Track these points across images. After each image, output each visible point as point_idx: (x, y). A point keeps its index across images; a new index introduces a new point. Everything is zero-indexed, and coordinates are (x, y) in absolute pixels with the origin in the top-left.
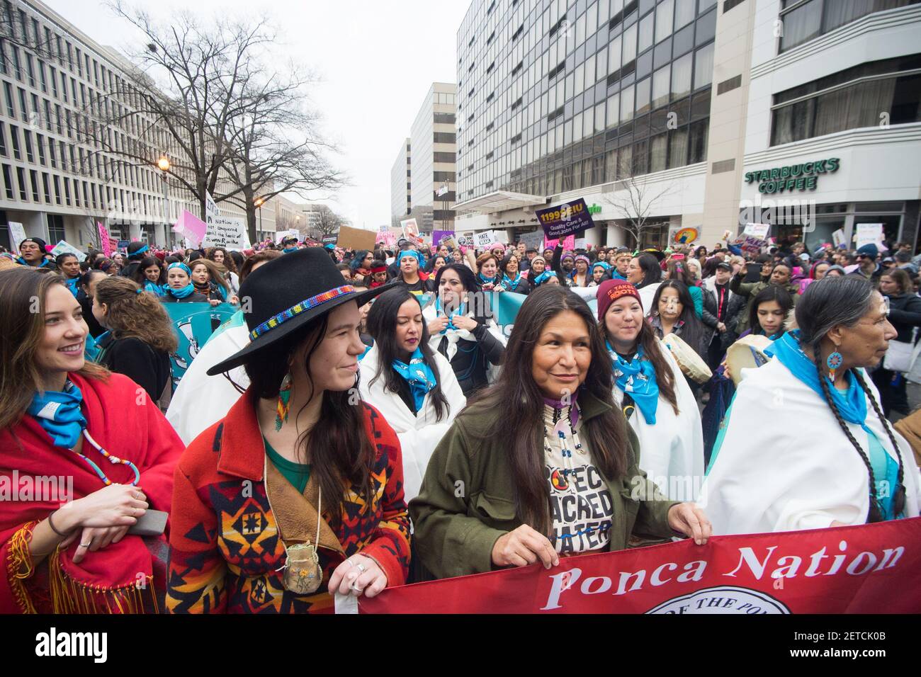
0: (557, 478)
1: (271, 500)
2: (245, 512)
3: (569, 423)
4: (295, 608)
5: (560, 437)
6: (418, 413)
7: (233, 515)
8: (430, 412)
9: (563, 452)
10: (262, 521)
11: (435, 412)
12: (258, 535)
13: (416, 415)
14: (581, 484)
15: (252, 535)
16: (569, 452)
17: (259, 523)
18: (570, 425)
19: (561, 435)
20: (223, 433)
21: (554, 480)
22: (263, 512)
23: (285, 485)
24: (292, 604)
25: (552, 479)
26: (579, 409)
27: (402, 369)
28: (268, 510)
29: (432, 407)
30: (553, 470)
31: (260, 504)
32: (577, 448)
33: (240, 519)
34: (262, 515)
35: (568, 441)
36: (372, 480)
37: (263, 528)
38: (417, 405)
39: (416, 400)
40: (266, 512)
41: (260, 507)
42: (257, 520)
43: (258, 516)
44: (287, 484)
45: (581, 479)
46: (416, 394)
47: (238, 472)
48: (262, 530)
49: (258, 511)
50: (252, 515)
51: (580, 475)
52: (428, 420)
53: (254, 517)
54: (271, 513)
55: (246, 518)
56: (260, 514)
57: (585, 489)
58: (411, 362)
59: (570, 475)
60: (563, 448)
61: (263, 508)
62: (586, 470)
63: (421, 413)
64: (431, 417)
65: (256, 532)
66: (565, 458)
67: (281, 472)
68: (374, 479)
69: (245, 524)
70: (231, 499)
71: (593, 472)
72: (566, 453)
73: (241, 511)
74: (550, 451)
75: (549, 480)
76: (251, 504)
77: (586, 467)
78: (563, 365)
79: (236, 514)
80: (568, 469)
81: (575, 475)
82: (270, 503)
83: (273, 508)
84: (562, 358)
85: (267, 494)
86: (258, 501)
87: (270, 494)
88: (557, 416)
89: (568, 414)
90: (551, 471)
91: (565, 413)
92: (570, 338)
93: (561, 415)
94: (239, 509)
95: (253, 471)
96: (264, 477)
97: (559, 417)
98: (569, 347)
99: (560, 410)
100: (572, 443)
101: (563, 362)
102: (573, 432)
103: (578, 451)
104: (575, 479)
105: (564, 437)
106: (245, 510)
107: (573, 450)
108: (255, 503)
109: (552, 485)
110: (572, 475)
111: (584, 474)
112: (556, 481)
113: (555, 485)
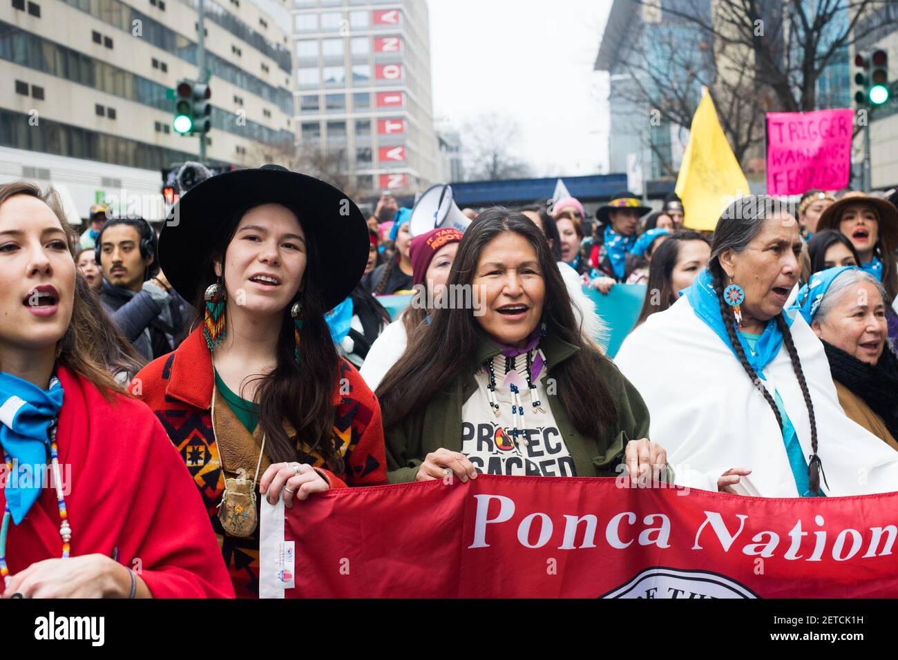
0: (501, 437)
1: (217, 430)
2: (190, 444)
3: (528, 376)
4: (235, 559)
5: (512, 391)
7: (177, 443)
9: (514, 408)
10: (205, 454)
12: (201, 467)
14: (535, 449)
15: (195, 467)
16: (521, 409)
17: (202, 456)
18: (527, 379)
20: (174, 360)
21: (497, 438)
22: (208, 445)
23: (232, 417)
24: (233, 554)
25: (495, 437)
26: (544, 359)
28: (212, 442)
30: (497, 427)
31: (205, 436)
32: (535, 405)
33: (185, 450)
34: (206, 449)
35: (521, 397)
37: (206, 461)
40: (210, 445)
41: (204, 440)
42: (201, 453)
43: (202, 449)
45: (537, 443)
47: (185, 397)
48: (205, 463)
49: (203, 444)
50: (196, 447)
51: (534, 437)
53: (198, 449)
54: (215, 444)
55: (190, 449)
56: (204, 446)
57: (541, 454)
59: (520, 436)
60: (514, 404)
61: (207, 439)
62: (541, 433)
65: (199, 465)
66: (515, 415)
67: (229, 405)
68: (336, 435)
69: (189, 456)
70: (177, 428)
71: (551, 435)
72: (517, 410)
73: (186, 442)
74: (497, 408)
75: (492, 438)
76: (196, 436)
77: (541, 430)
78: (506, 295)
79: (180, 443)
80: (519, 429)
81: (528, 438)
82: (215, 433)
83: (218, 439)
84: (505, 286)
85: (213, 423)
86: (203, 434)
87: (215, 424)
88: (510, 366)
89: (526, 364)
90: (495, 429)
91: (521, 362)
92: (512, 265)
93: (516, 365)
94: (184, 439)
95: (202, 397)
96: (211, 405)
97: (513, 367)
98: (512, 274)
99: (513, 359)
100: (526, 400)
101: (506, 290)
102: (531, 386)
103: (535, 409)
104: (526, 442)
105: (517, 392)
106: (190, 442)
107: (527, 407)
108: (200, 435)
109: (494, 445)
110: (524, 437)
111: (539, 437)
112: (500, 441)
113: (499, 445)
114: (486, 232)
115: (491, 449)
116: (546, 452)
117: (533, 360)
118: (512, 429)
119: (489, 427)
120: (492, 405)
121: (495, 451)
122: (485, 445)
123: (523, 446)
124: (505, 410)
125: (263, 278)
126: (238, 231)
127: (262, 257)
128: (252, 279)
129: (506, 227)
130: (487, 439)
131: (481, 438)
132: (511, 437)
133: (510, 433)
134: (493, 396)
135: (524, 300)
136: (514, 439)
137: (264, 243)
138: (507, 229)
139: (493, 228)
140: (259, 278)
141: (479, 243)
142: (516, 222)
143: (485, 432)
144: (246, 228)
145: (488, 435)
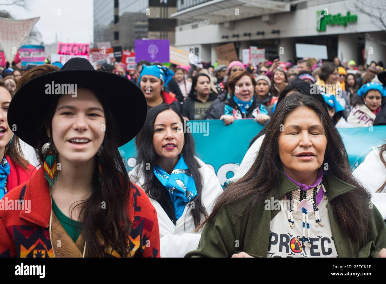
0: (294, 243)
1: (53, 241)
2: (36, 248)
3: (313, 202)
5: (303, 212)
6: (177, 222)
7: (27, 248)
8: (188, 222)
9: (304, 223)
11: (193, 222)
13: (175, 223)
14: (315, 251)
16: (308, 225)
18: (314, 204)
19: (305, 211)
20: (26, 192)
21: (291, 244)
22: (47, 250)
23: (63, 233)
25: (290, 243)
26: (325, 191)
27: (164, 179)
28: (50, 249)
29: (190, 218)
30: (292, 237)
31: (46, 244)
32: (317, 221)
33: (32, 252)
34: (46, 252)
35: (308, 216)
36: (128, 242)
38: (177, 214)
39: (176, 209)
41: (45, 246)
42: (43, 255)
43: (43, 252)
44: (65, 232)
45: (316, 247)
46: (176, 203)
49: (44, 249)
50: (39, 251)
51: (315, 243)
52: (187, 229)
53: (41, 252)
54: (52, 251)
55: (35, 252)
58: (173, 172)
59: (306, 242)
60: (304, 221)
61: (47, 246)
62: (320, 240)
63: (180, 221)
64: (189, 227)
66: (304, 228)
67: (61, 224)
68: (130, 241)
69: (34, 256)
70: (27, 237)
71: (326, 242)
72: (306, 225)
73: (33, 247)
74: (293, 223)
75: (289, 244)
76: (39, 243)
77: (320, 238)
78: (301, 146)
79: (29, 248)
80: (306, 237)
81: (312, 243)
82: (52, 243)
83: (54, 248)
84: (300, 141)
85: (50, 237)
86: (44, 242)
87: (52, 237)
88: (303, 196)
89: (313, 195)
90: (291, 238)
91: (310, 194)
92: (305, 127)
93: (306, 196)
94: (32, 245)
95: (43, 220)
96: (49, 225)
97: (305, 196)
98: (305, 133)
99: (305, 192)
100: (312, 218)
101: (301, 143)
102: (316, 209)
103: (317, 224)
104: (310, 245)
105: (306, 213)
106: (36, 247)
107: (312, 223)
108: (42, 243)
109: (290, 248)
110: (308, 242)
111: (318, 243)
112: (293, 246)
113: (292, 249)
114: (288, 107)
115: (287, 251)
116: (322, 254)
117: (317, 191)
118: (302, 237)
119: (287, 237)
120: (290, 221)
121: (290, 253)
122: (284, 248)
123: (308, 248)
124: (298, 225)
125: (78, 141)
126: (57, 110)
127: (75, 127)
128: (70, 141)
129: (301, 103)
130: (285, 244)
131: (282, 244)
132: (301, 242)
133: (300, 240)
134: (290, 216)
135: (312, 150)
136: (303, 244)
137: (75, 116)
138: (302, 104)
139: (293, 104)
140: (75, 141)
141: (284, 114)
142: (308, 100)
143: (285, 240)
144: (62, 108)
145: (286, 241)
